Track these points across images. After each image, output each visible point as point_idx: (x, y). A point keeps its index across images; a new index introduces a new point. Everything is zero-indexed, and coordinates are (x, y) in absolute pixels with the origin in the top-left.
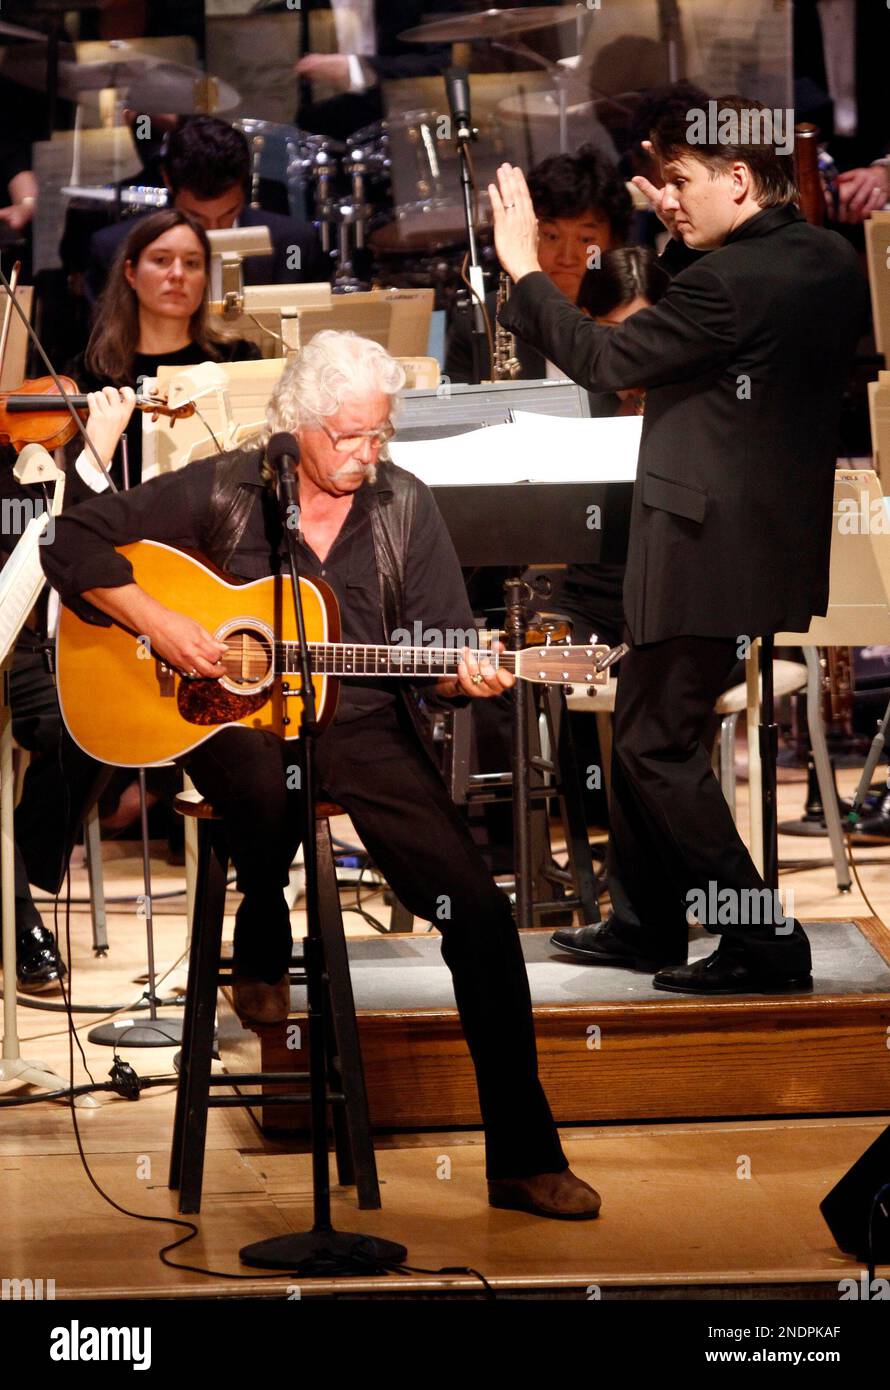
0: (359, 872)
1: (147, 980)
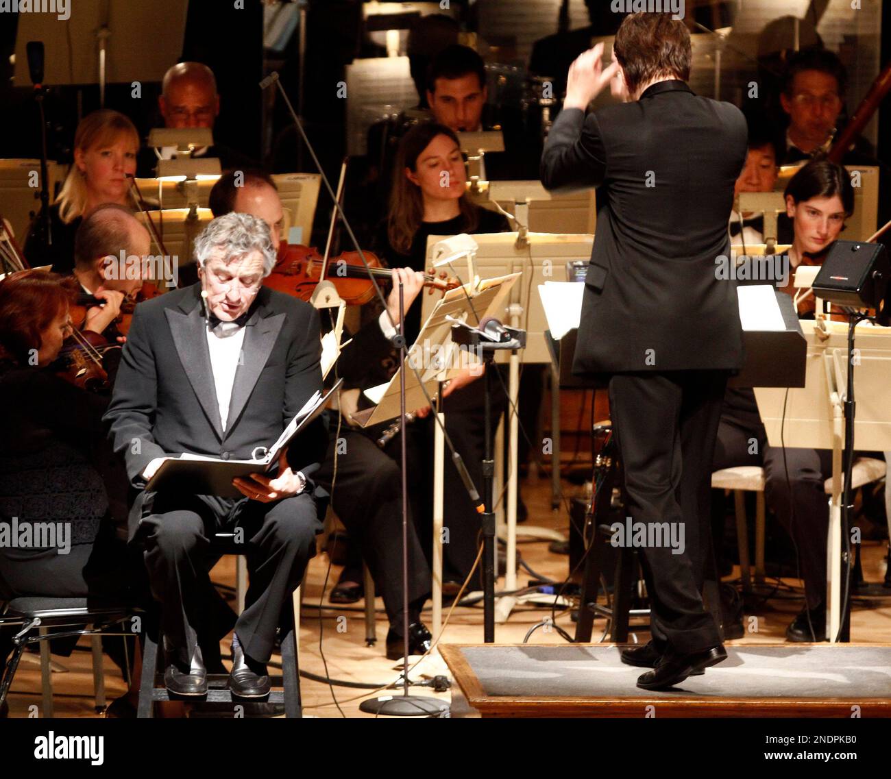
0: (555, 597)
1: (403, 668)
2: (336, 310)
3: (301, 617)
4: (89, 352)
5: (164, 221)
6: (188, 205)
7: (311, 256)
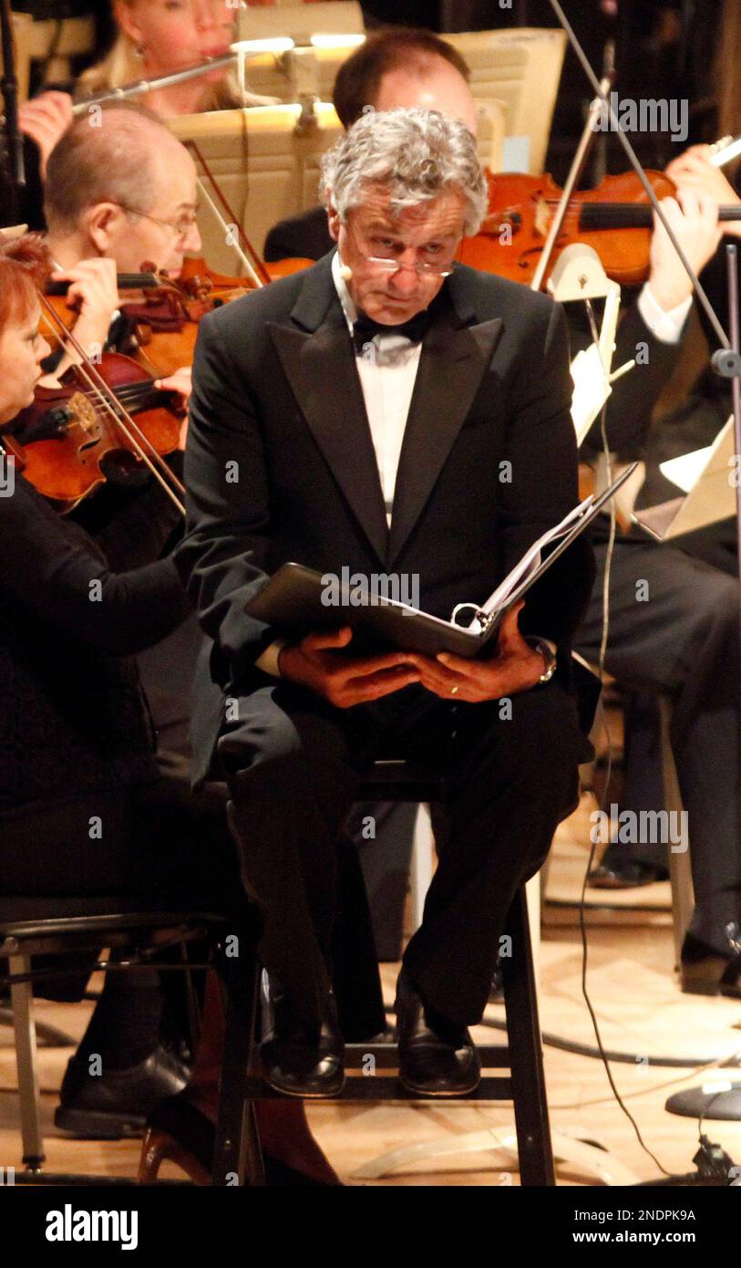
2: (599, 304)
3: (543, 925)
4: (102, 397)
5: (249, 132)
6: (297, 99)
7: (540, 192)
